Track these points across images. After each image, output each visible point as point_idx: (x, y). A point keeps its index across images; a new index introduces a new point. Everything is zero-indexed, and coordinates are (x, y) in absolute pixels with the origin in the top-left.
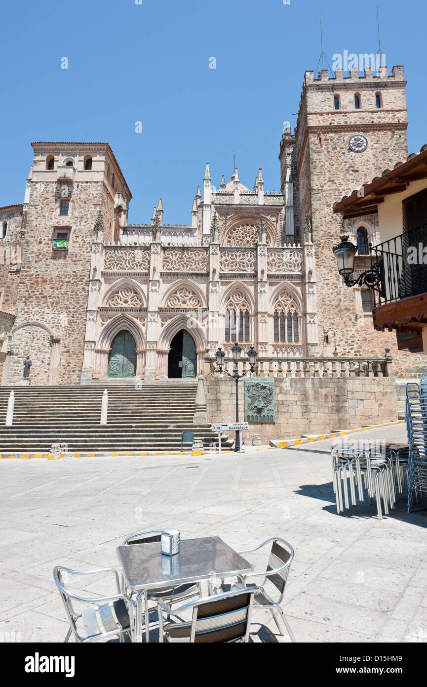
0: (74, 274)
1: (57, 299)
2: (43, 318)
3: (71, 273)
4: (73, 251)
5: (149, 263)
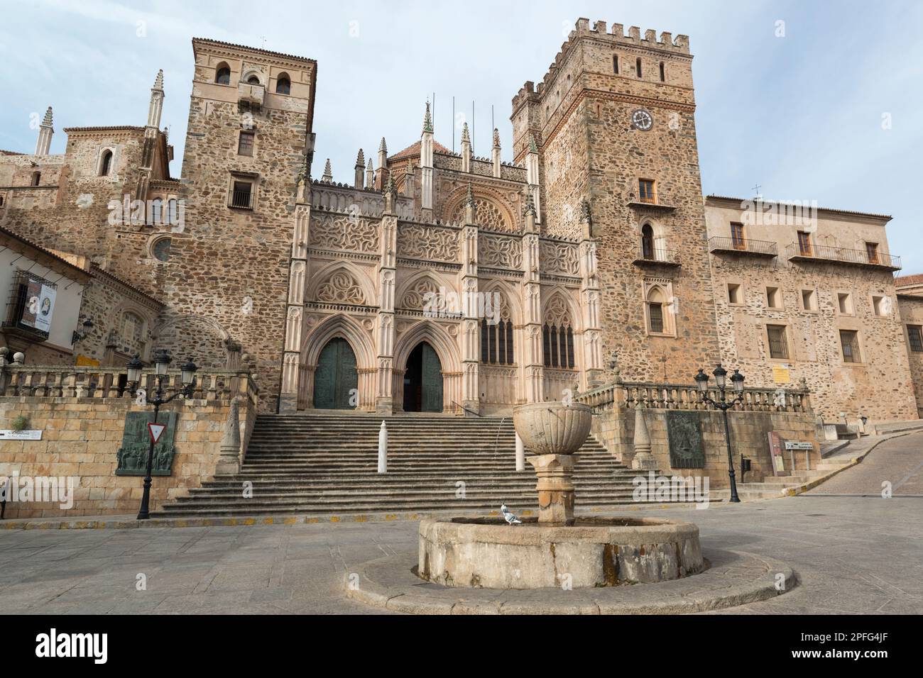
0: (262, 247)
1: (233, 284)
2: (212, 312)
3: (258, 244)
4: (260, 211)
5: (376, 243)
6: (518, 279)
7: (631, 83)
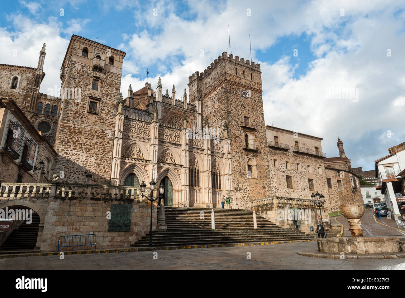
1: (89, 147)
2: (79, 159)
3: (100, 130)
5: (149, 133)
6: (202, 152)
7: (242, 80)
